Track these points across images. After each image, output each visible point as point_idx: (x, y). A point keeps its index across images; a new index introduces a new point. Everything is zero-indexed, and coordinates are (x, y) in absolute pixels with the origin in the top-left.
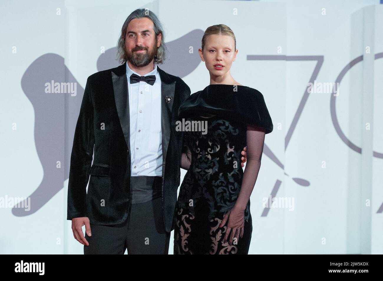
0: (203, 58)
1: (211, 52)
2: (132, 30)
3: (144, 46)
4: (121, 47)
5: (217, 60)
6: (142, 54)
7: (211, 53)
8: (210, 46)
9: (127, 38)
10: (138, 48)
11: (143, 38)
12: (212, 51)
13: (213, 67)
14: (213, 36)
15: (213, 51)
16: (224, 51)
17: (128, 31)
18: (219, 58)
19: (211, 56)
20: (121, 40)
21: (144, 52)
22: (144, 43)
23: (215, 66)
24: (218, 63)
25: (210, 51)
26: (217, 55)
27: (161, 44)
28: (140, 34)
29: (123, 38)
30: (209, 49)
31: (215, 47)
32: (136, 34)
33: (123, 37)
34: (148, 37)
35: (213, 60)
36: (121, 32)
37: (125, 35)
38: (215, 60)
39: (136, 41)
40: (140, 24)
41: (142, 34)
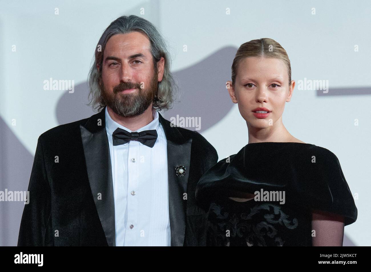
0: (234, 97)
1: (247, 87)
2: (113, 55)
3: (133, 81)
4: (95, 83)
5: (259, 101)
6: (132, 95)
7: (247, 89)
8: (246, 77)
9: (105, 67)
10: (124, 85)
11: (133, 67)
12: (248, 85)
13: (251, 114)
14: (251, 60)
15: (250, 85)
16: (269, 86)
17: (106, 56)
18: (261, 98)
19: (248, 95)
20: (96, 71)
21: (134, 92)
22: (135, 77)
23: (255, 111)
24: (260, 106)
25: (245, 85)
26: (258, 93)
27: (165, 75)
28: (126, 61)
29: (98, 67)
30: (244, 82)
31: (253, 78)
32: (119, 61)
33: (98, 65)
34: (141, 66)
35: (251, 102)
36: (95, 57)
37: (102, 62)
38: (254, 102)
39: (121, 73)
40: (126, 43)
41: (129, 62)
